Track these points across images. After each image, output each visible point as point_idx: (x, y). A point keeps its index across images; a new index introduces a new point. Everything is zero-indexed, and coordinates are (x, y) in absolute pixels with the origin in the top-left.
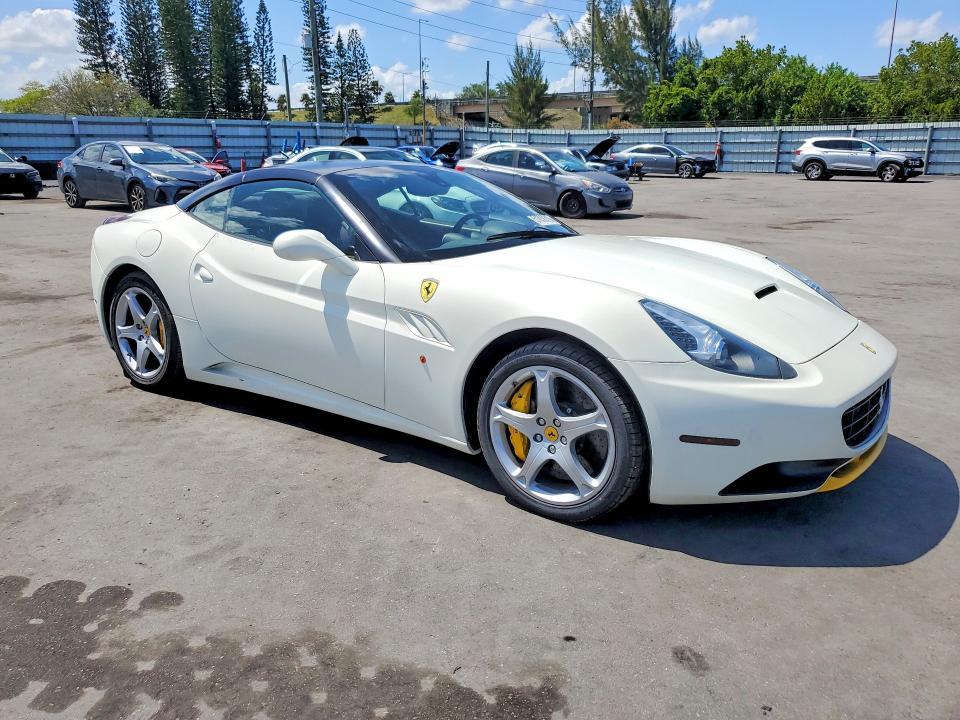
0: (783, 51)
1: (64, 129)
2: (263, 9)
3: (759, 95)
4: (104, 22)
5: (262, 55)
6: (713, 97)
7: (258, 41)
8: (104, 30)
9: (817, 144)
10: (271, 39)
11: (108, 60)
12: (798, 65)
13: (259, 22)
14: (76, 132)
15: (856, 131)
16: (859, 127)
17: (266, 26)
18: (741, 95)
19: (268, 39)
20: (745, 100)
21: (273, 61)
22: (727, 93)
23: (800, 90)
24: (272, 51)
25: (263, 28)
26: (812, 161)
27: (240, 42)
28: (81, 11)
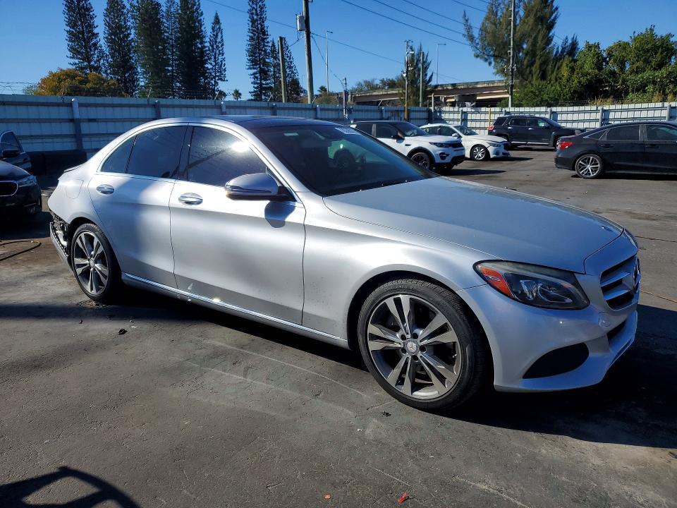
1: (63, 113)
2: (217, 21)
4: (89, 32)
5: (215, 58)
7: (212, 46)
8: (90, 39)
10: (222, 45)
11: (92, 63)
13: (214, 31)
14: (77, 116)
17: (219, 35)
19: (220, 45)
21: (223, 63)
24: (223, 55)
25: (217, 36)
27: (200, 46)
28: (71, 23)
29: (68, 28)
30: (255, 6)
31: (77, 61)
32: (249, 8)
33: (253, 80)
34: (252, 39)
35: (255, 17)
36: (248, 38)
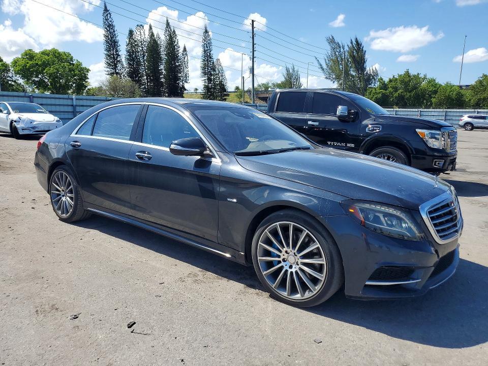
0: (425, 76)
1: (69, 102)
2: (185, 50)
3: (416, 93)
4: (117, 54)
6: (396, 94)
8: (117, 58)
9: (469, 117)
10: (188, 63)
12: (432, 82)
13: (183, 56)
14: (75, 104)
15: (478, 112)
16: (479, 110)
17: (186, 57)
18: (409, 94)
19: (186, 63)
20: (410, 96)
21: (188, 73)
22: (401, 93)
23: (435, 92)
24: (188, 69)
26: (467, 124)
28: (108, 50)
29: (106, 52)
30: (205, 42)
31: (109, 70)
32: (203, 44)
33: (204, 84)
34: (204, 60)
35: (206, 49)
36: (202, 60)
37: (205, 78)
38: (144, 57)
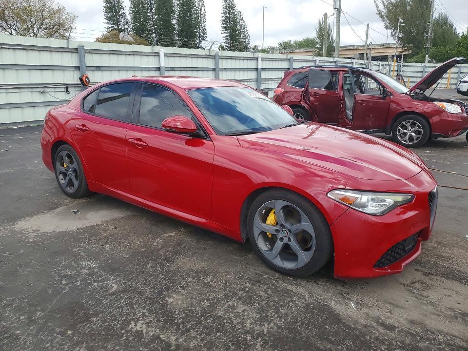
10: (205, 15)
17: (203, 8)
21: (205, 27)
24: (205, 22)
29: (105, 4)
31: (110, 26)
33: (225, 41)
36: (223, 12)
37: (227, 34)
38: (152, 9)
